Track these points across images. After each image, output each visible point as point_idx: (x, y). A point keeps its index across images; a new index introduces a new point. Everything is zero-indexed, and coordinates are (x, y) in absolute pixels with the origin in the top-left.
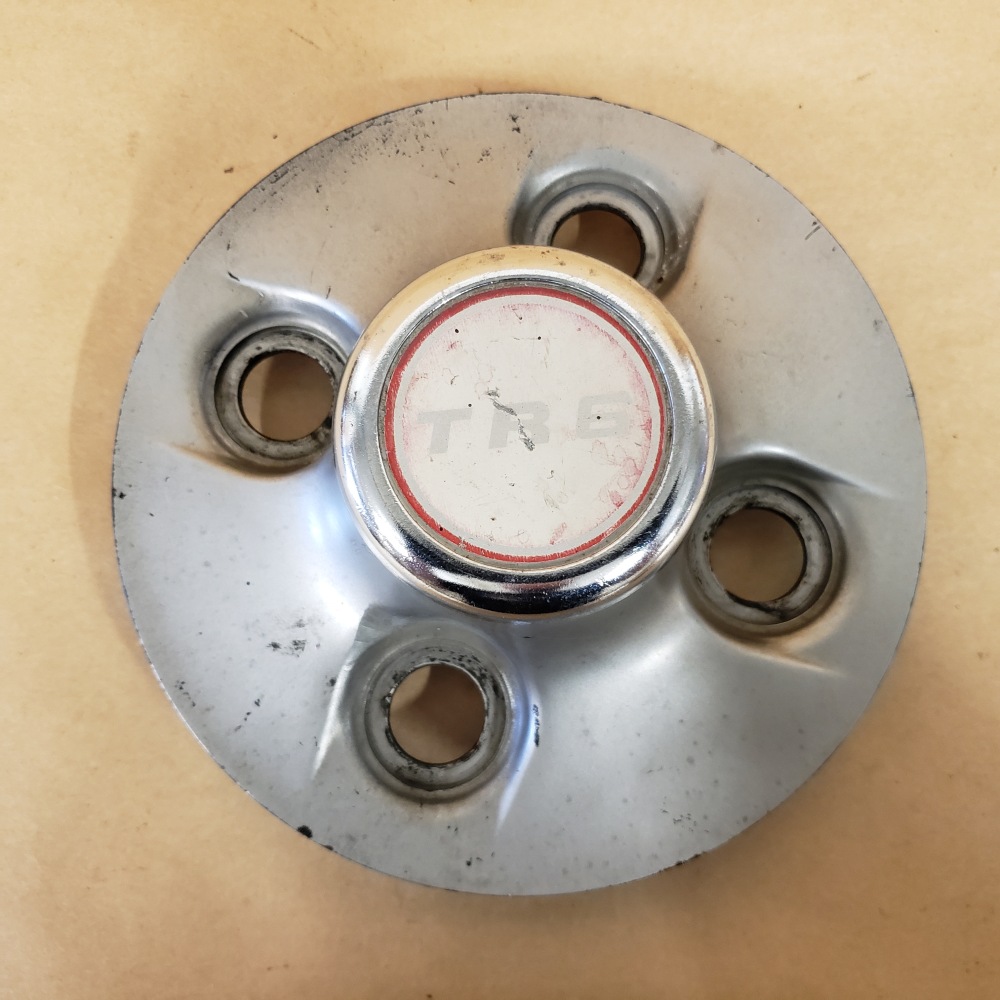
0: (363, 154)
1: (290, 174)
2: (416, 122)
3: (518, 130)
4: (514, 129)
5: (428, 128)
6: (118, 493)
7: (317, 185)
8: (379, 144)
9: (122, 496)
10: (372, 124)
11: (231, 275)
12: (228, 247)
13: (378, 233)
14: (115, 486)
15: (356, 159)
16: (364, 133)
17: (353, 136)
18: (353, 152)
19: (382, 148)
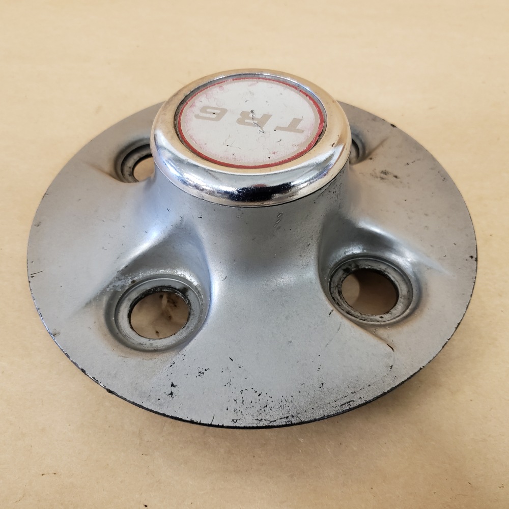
0: (284, 401)
1: (339, 403)
2: (240, 413)
3: (172, 385)
4: (175, 386)
5: (233, 405)
6: (474, 259)
7: (321, 389)
8: (271, 405)
9: (472, 257)
10: (271, 422)
11: (393, 350)
12: (392, 367)
13: (290, 340)
14: (476, 262)
15: (290, 399)
16: (279, 417)
17: (287, 418)
18: (291, 405)
19: (269, 402)
